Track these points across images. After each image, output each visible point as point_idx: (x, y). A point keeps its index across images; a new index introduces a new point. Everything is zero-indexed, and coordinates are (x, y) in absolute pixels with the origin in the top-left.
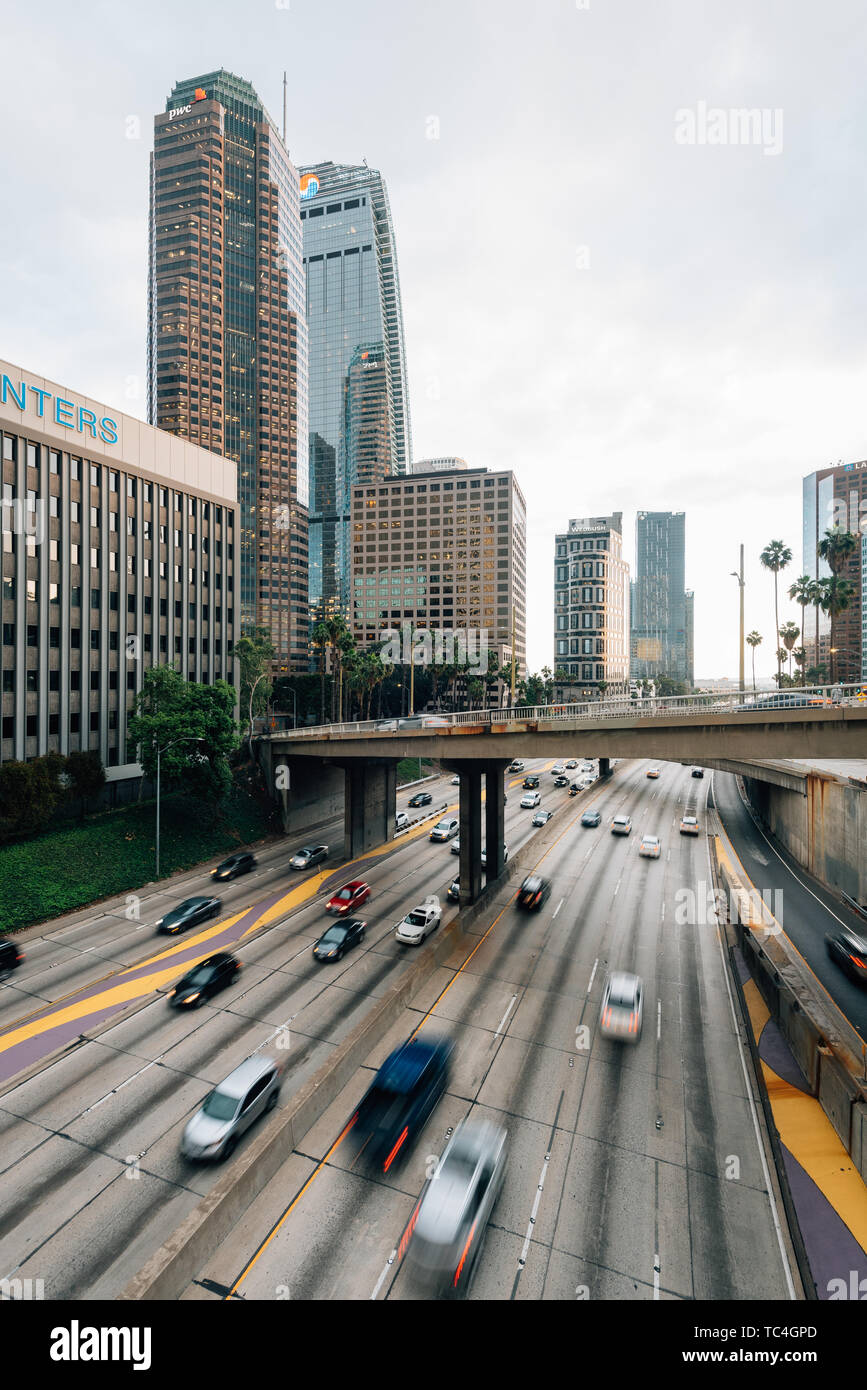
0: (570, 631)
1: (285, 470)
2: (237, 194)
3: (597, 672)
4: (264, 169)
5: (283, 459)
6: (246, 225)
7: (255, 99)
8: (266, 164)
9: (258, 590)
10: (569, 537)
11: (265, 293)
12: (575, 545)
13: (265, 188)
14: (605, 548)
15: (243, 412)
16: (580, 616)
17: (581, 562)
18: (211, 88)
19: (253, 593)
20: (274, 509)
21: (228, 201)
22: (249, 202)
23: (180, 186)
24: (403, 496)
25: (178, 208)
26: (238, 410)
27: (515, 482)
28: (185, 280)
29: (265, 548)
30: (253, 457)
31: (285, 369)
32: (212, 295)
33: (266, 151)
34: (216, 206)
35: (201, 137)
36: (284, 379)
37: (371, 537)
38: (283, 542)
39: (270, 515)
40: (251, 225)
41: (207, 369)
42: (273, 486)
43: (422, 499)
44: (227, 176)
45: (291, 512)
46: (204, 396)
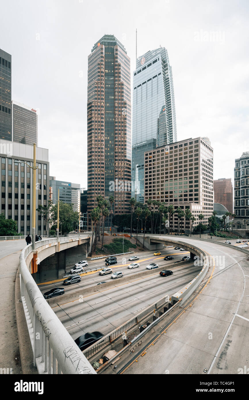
1: (123, 151)
2: (109, 70)
4: (116, 60)
5: (122, 147)
6: (111, 79)
7: (114, 39)
8: (117, 58)
10: (241, 159)
11: (117, 98)
13: (117, 65)
17: (246, 169)
18: (101, 42)
20: (119, 163)
21: (106, 73)
22: (112, 71)
23: (93, 73)
24: (160, 153)
25: (93, 80)
26: (109, 135)
27: (203, 141)
28: (94, 100)
29: (117, 175)
30: (113, 148)
31: (123, 119)
32: (101, 103)
33: (117, 54)
34: (102, 76)
35: (98, 57)
36: (122, 123)
37: (150, 169)
38: (122, 173)
39: (118, 165)
40: (113, 78)
41: (100, 125)
42: (119, 156)
43: (167, 153)
44: (105, 66)
45: (124, 163)
46: (99, 133)
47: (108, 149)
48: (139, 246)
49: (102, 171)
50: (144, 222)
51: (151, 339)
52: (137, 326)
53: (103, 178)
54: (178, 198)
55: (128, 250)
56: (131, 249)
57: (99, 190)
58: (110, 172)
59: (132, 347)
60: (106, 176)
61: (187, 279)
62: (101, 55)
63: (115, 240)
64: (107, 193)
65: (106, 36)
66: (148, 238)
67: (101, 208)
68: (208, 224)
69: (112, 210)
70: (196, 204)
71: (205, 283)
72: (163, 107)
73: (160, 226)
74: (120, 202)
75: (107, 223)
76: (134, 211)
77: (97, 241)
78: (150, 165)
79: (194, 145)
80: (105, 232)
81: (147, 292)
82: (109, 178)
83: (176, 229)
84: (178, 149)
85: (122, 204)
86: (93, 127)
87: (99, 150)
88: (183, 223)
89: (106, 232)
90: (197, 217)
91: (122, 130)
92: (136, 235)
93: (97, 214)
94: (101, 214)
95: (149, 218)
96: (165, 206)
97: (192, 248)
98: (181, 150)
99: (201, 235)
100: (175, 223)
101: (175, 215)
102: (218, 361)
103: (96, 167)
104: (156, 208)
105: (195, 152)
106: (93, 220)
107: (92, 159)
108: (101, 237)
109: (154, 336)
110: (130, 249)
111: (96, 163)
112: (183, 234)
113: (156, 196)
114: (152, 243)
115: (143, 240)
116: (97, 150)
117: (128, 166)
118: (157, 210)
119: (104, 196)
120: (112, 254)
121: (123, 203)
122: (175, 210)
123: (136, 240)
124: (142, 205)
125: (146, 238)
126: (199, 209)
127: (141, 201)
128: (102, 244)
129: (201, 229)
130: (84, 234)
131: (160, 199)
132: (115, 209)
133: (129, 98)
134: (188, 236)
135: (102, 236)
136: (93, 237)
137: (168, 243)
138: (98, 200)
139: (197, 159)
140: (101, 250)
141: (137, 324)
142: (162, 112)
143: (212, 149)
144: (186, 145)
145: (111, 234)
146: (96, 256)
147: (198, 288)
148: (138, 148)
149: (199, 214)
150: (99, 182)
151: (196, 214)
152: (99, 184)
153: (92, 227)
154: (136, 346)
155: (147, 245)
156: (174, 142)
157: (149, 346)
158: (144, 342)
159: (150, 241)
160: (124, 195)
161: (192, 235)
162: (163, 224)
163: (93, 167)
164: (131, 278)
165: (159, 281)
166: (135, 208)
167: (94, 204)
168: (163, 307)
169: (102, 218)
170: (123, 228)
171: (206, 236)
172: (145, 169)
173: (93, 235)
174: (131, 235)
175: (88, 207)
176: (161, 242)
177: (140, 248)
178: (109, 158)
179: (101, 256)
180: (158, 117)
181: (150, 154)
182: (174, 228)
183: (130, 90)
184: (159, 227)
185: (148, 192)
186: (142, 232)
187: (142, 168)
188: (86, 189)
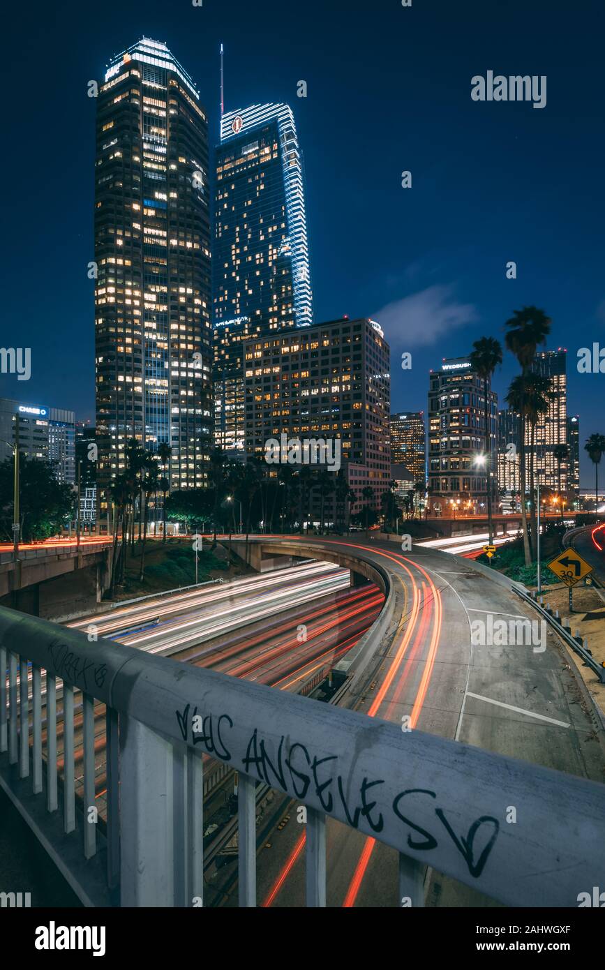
17: (449, 394)
24: (281, 347)
37: (258, 381)
55: (209, 576)
56: (217, 572)
66: (256, 543)
68: (380, 507)
70: (358, 464)
79: (351, 334)
84: (320, 340)
90: (359, 495)
92: (227, 539)
97: (356, 561)
101: (316, 491)
105: (354, 350)
110: (213, 573)
114: (265, 556)
115: (245, 548)
120: (168, 587)
123: (227, 550)
125: (251, 543)
139: (358, 367)
144: (335, 332)
151: (358, 486)
159: (262, 549)
174: (215, 540)
177: (237, 569)
185: (254, 438)
186: (241, 529)
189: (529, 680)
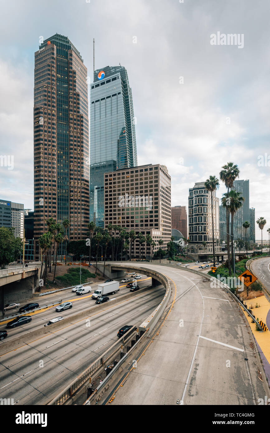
0: (194, 223)
1: (79, 169)
2: (61, 75)
3: (204, 238)
4: (70, 66)
5: (78, 165)
6: (65, 86)
7: (68, 42)
8: (71, 64)
9: (70, 211)
10: (194, 189)
11: (71, 108)
12: (196, 192)
13: (71, 72)
14: (207, 193)
15: (64, 150)
16: (198, 218)
17: (197, 198)
18: (52, 40)
19: (68, 212)
20: (75, 183)
21: (58, 78)
22: (66, 78)
23: (42, 75)
24: (121, 176)
25: (41, 82)
26: (62, 149)
27: (162, 168)
28: (43, 106)
29: (72, 196)
30: (67, 165)
31: (79, 134)
32: (52, 110)
33: (71, 59)
34: (53, 80)
35: (48, 57)
36: (79, 137)
37: (111, 191)
38: (79, 194)
39: (74, 185)
40: (66, 86)
41: (50, 136)
42: (75, 175)
43: (128, 177)
44: (57, 69)
45: (81, 184)
46: (49, 145)
47: (62, 165)
48: (99, 275)
49: (54, 190)
50: (104, 249)
51: (119, 380)
52: (102, 368)
53: (54, 199)
54: (139, 224)
55: (86, 281)
56: (90, 279)
57: (50, 212)
58: (64, 191)
59: (98, 395)
60: (58, 196)
61: (150, 306)
62: (52, 55)
63: (70, 271)
64: (60, 216)
65: (57, 35)
66: (109, 265)
67: (52, 233)
68: (166, 249)
69: (67, 236)
70: (156, 229)
71: (169, 309)
72: (123, 129)
73: (122, 252)
74: (76, 226)
75: (60, 251)
76: (93, 237)
77: (47, 273)
78: (111, 187)
79: (153, 171)
80: (57, 261)
81: (109, 325)
82: (62, 199)
83: (138, 254)
84: (139, 173)
85: (79, 229)
86: (41, 137)
87: (50, 165)
88: (144, 249)
89: (59, 261)
90: (157, 243)
91: (79, 146)
92: (95, 263)
93: (48, 240)
94: (53, 241)
95: (109, 244)
96: (127, 231)
97: (154, 274)
98: (141, 175)
99: (161, 260)
100: (137, 249)
101: (137, 241)
102: (189, 388)
103: (46, 185)
104: (117, 234)
105: (155, 178)
106: (42, 247)
107: (40, 175)
108: (53, 268)
109: (123, 376)
110: (88, 279)
111: (46, 180)
112: (144, 259)
113: (117, 220)
114: (113, 271)
115: (103, 268)
116: (46, 165)
117: (85, 187)
118: (118, 236)
119: (56, 219)
120: (67, 286)
121: (79, 227)
122: (137, 235)
123: (95, 269)
124: (101, 230)
125: (106, 266)
126: (159, 234)
127: (100, 226)
128: (54, 276)
129: (161, 254)
130: (30, 264)
131: (121, 224)
132: (71, 235)
133: (86, 112)
134: (149, 261)
135: (54, 266)
136: (42, 268)
137: (130, 270)
138: (48, 224)
139: (156, 186)
140: (53, 283)
141: (102, 366)
142: (122, 133)
143: (170, 177)
144: (146, 170)
145: (66, 263)
146: (46, 291)
147: (163, 314)
148: (97, 168)
149: (158, 239)
150: (50, 203)
151: (157, 239)
152: (50, 205)
153: (41, 256)
154: (102, 392)
155: (108, 273)
156: (134, 166)
157: (117, 389)
158: (111, 386)
159: (111, 268)
160: (81, 219)
161: (153, 261)
162: (124, 250)
163: (42, 184)
164: (91, 311)
165: (121, 311)
166: (95, 234)
167: (43, 228)
168: (130, 340)
169: (53, 245)
170: (80, 256)
171: (165, 261)
172: (104, 192)
173: (42, 266)
174: (90, 264)
175: (34, 232)
176: (123, 270)
177: (100, 277)
178: (62, 175)
179: (53, 290)
180: (119, 138)
181: (111, 176)
182: (135, 255)
183: (87, 103)
184: (121, 254)
185: (109, 217)
186: (102, 259)
187: (102, 191)
188: (33, 210)
189: (228, 330)
